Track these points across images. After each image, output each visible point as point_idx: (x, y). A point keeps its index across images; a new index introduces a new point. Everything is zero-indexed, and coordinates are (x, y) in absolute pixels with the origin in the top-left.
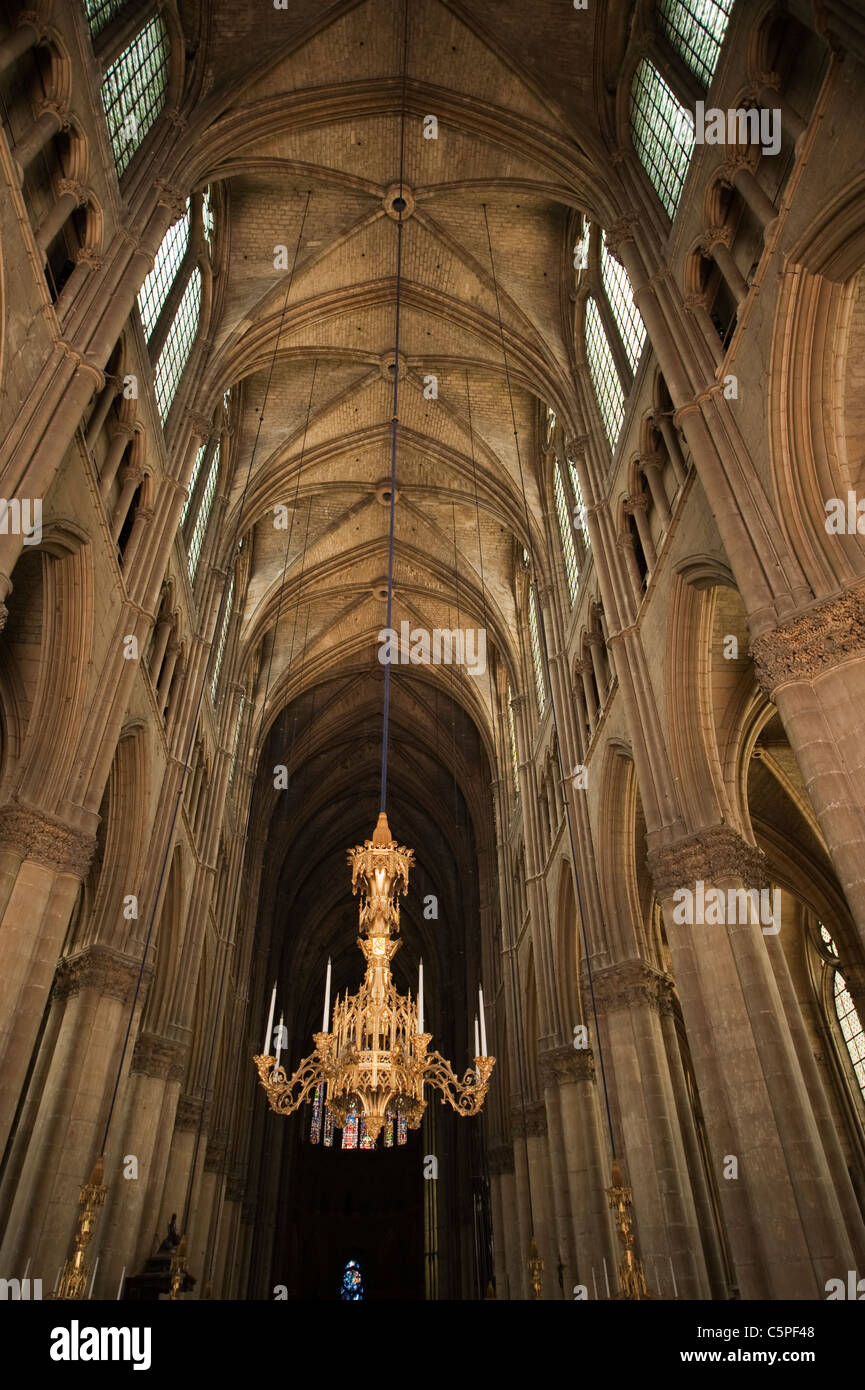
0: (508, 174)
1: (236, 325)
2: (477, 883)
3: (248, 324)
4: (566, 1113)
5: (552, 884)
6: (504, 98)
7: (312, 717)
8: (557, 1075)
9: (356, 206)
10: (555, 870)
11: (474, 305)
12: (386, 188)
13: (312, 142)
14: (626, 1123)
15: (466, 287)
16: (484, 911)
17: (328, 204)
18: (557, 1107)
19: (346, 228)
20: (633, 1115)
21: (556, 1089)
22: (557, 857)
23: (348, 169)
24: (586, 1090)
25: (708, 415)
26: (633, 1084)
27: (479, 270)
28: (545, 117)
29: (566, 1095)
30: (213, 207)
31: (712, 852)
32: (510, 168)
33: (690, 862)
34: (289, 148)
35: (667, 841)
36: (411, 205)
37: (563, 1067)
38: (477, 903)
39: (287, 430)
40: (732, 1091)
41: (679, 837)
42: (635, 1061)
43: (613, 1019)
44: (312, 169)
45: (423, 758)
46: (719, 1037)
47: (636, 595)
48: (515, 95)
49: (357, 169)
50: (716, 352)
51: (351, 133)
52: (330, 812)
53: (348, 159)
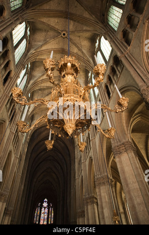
0: (84, 29)
1: (32, 51)
2: (71, 166)
3: (34, 51)
4: (89, 211)
5: (87, 163)
6: (84, 15)
7: (41, 133)
8: (87, 203)
9: (56, 34)
10: (88, 160)
11: (77, 54)
12: (62, 31)
13: (49, 20)
14: (104, 211)
15: (75, 50)
16: (72, 172)
17: (51, 33)
18: (87, 210)
19: (54, 38)
20: (106, 209)
21: (87, 206)
22: (89, 157)
23: (55, 26)
24: (93, 206)
25: (126, 55)
26: (106, 202)
27: (78, 47)
28: (92, 18)
29: (89, 207)
30: (29, 31)
31: (126, 146)
32: (85, 28)
33: (121, 149)
34: (45, 20)
35: (116, 145)
36: (66, 35)
37: (89, 201)
38: (71, 170)
39: (40, 75)
40: (134, 198)
41: (119, 143)
42: (106, 197)
43: (101, 188)
44: (49, 25)
45: (61, 143)
46: (130, 186)
47: (108, 100)
48: (86, 15)
49: (57, 27)
50: (127, 46)
51: (56, 20)
52: (43, 153)
53: (55, 25)
